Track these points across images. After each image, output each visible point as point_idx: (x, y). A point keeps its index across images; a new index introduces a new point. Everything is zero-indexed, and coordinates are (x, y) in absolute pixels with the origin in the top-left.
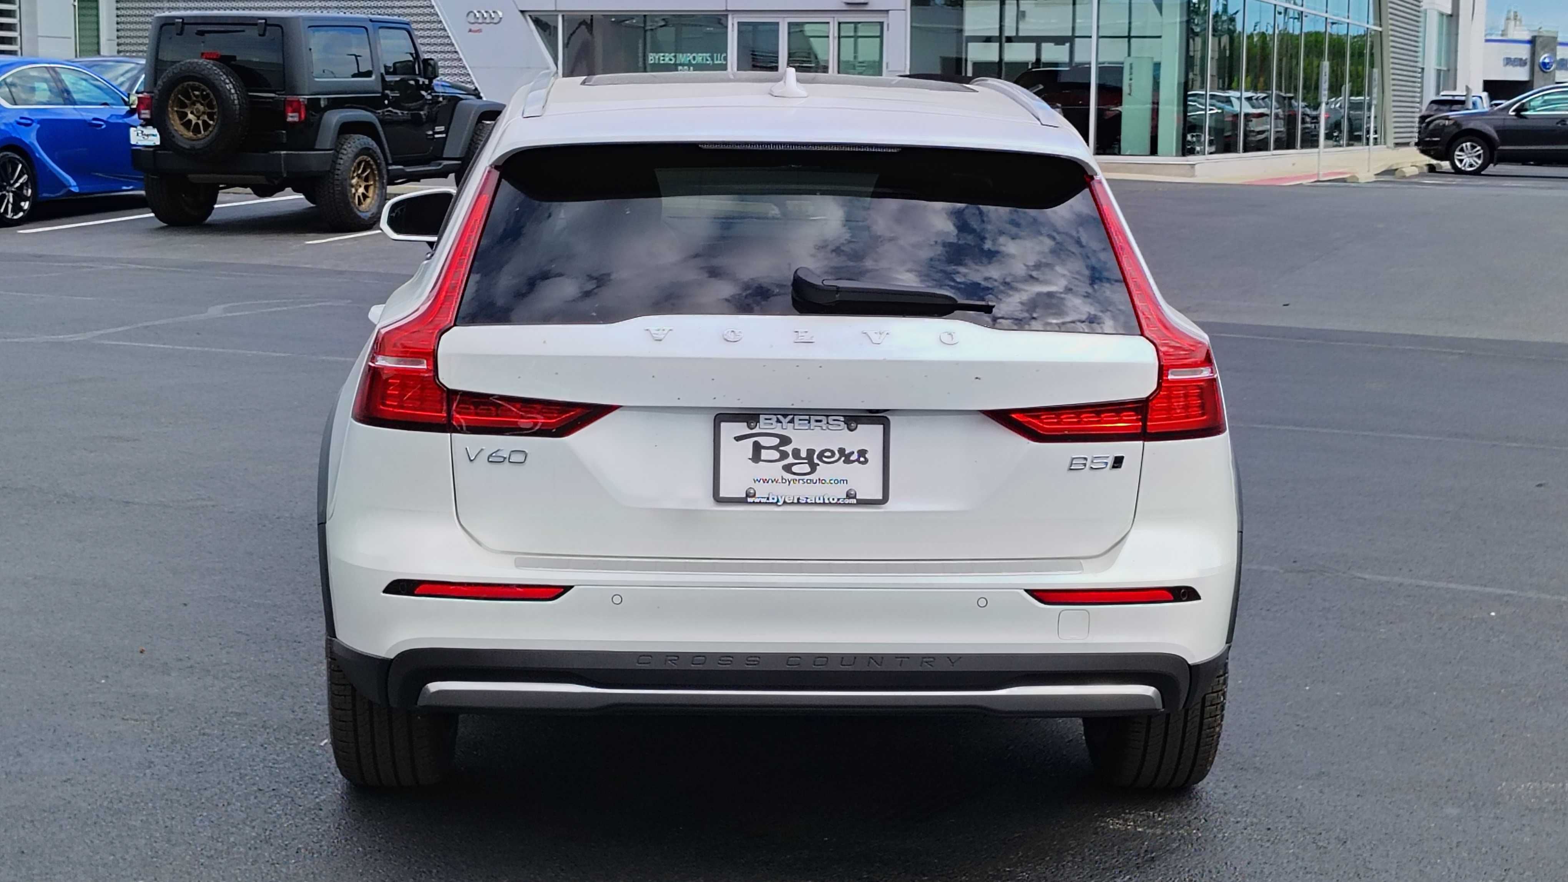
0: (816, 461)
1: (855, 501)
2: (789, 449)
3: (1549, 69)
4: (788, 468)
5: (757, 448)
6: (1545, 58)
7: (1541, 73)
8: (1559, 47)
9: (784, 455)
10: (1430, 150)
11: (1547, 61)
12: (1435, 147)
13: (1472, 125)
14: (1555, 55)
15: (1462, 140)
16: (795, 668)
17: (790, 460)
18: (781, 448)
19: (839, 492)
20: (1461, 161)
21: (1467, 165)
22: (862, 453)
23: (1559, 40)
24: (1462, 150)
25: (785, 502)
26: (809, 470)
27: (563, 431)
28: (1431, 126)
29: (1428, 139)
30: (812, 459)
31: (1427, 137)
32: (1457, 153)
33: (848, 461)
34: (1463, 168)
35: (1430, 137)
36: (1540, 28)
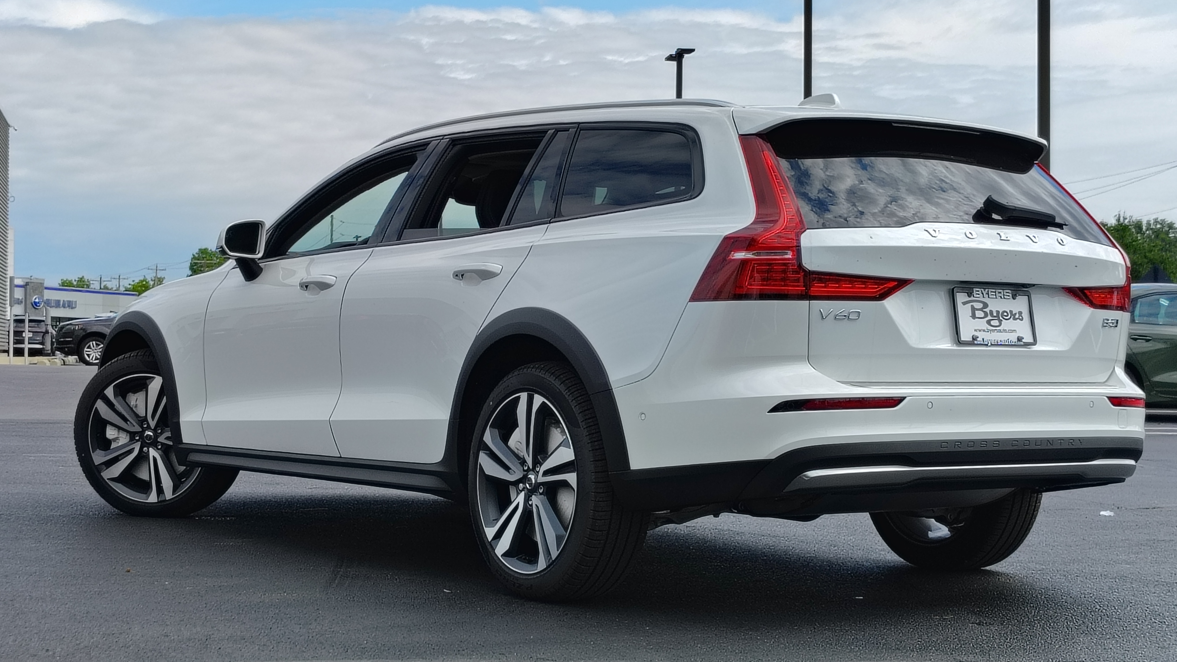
0: (1001, 318)
1: (1022, 343)
2: (987, 310)
3: (39, 306)
4: (988, 322)
5: (974, 310)
6: (35, 299)
7: (34, 309)
8: (46, 291)
9: (986, 315)
10: (65, 348)
11: (37, 300)
12: (68, 346)
13: (95, 329)
14: (43, 296)
15: (87, 340)
16: (1015, 448)
17: (989, 318)
18: (984, 310)
19: (1013, 338)
20: (88, 355)
21: (94, 359)
22: (1020, 313)
23: (46, 285)
24: (89, 347)
25: (992, 344)
26: (998, 324)
27: (883, 296)
28: (63, 331)
29: (62, 340)
30: (1000, 316)
31: (61, 338)
32: (86, 349)
33: (1015, 319)
34: (91, 361)
35: (63, 338)
36: (31, 277)
